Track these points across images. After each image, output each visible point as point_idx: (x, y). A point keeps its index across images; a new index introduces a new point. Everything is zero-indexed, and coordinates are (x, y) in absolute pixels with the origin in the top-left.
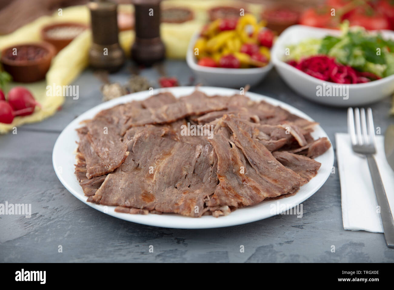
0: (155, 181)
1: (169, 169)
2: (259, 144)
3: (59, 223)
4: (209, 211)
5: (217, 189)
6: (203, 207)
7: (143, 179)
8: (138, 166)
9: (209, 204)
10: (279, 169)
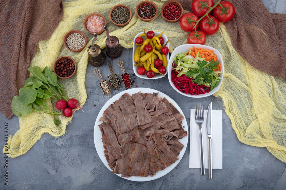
0: (132, 162)
1: (135, 157)
2: (163, 142)
5: (151, 163)
7: (128, 162)
8: (125, 155)
9: (149, 173)
10: (170, 153)
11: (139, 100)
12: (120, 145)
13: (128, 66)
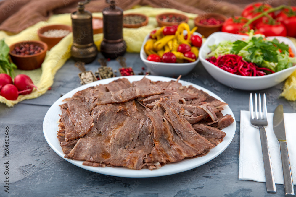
0: (111, 144)
1: (121, 136)
2: (183, 119)
3: (45, 171)
4: (146, 165)
5: (153, 150)
6: (142, 163)
7: (103, 142)
8: (100, 133)
9: (147, 161)
10: (197, 137)
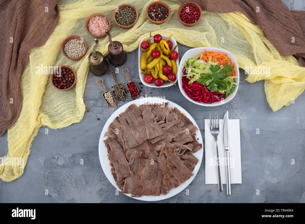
0: (142, 180)
2: (176, 156)
5: (163, 180)
7: (138, 180)
8: (134, 172)
9: (162, 191)
10: (184, 168)
11: (148, 111)
12: (128, 162)
13: (134, 74)
